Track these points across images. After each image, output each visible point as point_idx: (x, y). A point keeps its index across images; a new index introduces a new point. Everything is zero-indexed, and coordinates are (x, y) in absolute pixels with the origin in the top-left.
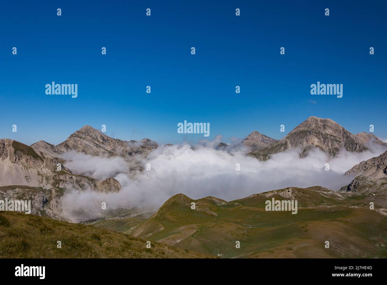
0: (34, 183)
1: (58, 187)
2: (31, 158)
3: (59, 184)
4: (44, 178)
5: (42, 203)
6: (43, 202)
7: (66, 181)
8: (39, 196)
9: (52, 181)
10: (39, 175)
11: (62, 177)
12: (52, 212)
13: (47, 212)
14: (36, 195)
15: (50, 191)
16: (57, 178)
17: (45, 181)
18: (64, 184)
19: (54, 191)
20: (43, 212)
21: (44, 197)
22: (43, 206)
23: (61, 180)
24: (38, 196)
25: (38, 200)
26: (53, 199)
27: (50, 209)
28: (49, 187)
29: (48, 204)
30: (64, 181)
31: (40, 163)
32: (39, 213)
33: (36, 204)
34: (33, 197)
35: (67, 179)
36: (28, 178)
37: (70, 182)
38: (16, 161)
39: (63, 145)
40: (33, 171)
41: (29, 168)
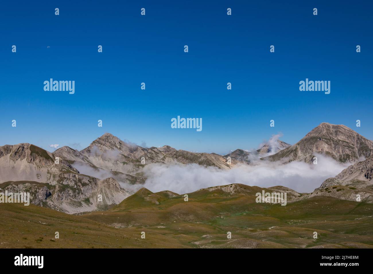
0: (43, 180)
1: (62, 184)
2: (43, 159)
3: (63, 181)
4: (52, 176)
5: (45, 195)
7: (70, 179)
8: (42, 190)
9: (57, 179)
10: (48, 173)
11: (66, 176)
12: (53, 203)
13: (48, 203)
14: (40, 189)
15: (55, 187)
16: (63, 176)
17: (52, 178)
18: (67, 181)
19: (57, 187)
20: (45, 204)
21: (47, 191)
22: (46, 199)
23: (65, 178)
24: (42, 189)
25: (41, 193)
26: (56, 193)
27: (52, 201)
28: (54, 183)
29: (50, 197)
30: (68, 179)
31: (51, 163)
32: (41, 203)
33: (40, 196)
34: (38, 190)
35: (71, 177)
36: (39, 175)
37: (73, 180)
38: (31, 161)
39: (86, 150)
40: (44, 170)
41: (41, 167)
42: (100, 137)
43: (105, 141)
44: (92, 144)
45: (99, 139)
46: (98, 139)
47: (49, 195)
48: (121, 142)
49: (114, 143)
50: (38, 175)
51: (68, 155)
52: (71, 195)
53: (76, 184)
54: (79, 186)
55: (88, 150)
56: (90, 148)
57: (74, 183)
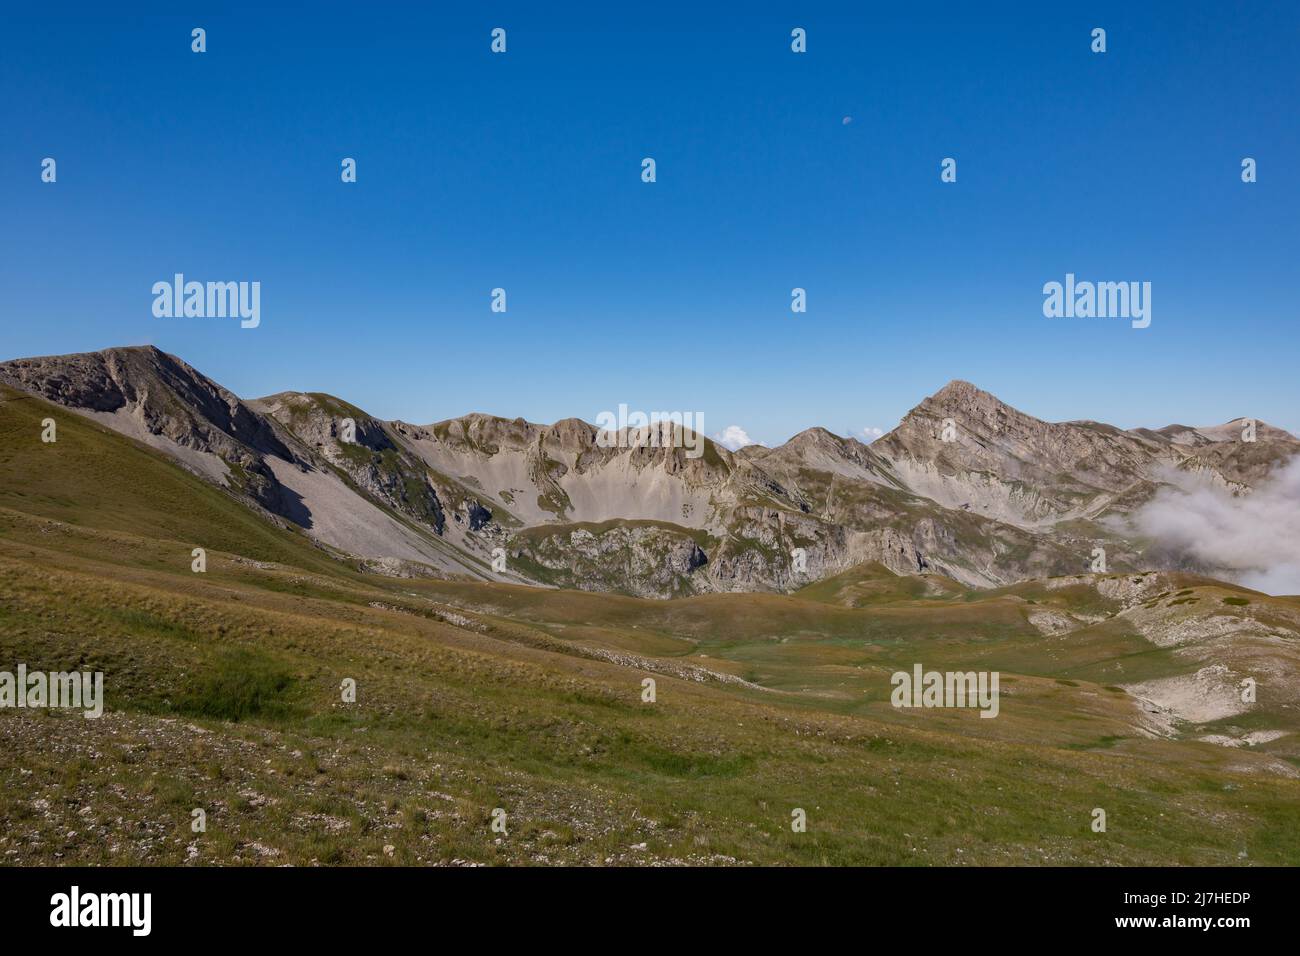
0: (696, 523)
1: (739, 535)
2: (702, 466)
3: (742, 528)
4: (718, 512)
5: (687, 561)
6: (690, 560)
7: (761, 524)
8: (681, 547)
9: (729, 520)
10: (710, 503)
11: (752, 513)
12: (707, 584)
13: (695, 583)
14: (675, 544)
15: (718, 541)
16: (743, 514)
17: (717, 517)
18: (754, 529)
19: (724, 540)
20: (686, 584)
21: (694, 550)
22: (691, 571)
23: (749, 520)
24: (679, 545)
25: (679, 554)
26: (717, 560)
27: (706, 578)
28: (719, 531)
29: (704, 568)
30: (756, 522)
31: (721, 477)
32: (676, 581)
33: (674, 563)
34: (669, 546)
35: (764, 519)
36: (689, 508)
37: (771, 527)
38: (674, 470)
39: (887, 439)
40: (703, 495)
41: (698, 487)
42: (931, 396)
43: (946, 407)
44: (906, 419)
45: (931, 401)
46: (926, 404)
47: (699, 562)
48: (1003, 411)
49: (978, 416)
50: (687, 508)
51: (822, 455)
52: (759, 567)
53: (778, 539)
54: (786, 545)
55: (894, 441)
56: (898, 433)
57: (771, 536)
